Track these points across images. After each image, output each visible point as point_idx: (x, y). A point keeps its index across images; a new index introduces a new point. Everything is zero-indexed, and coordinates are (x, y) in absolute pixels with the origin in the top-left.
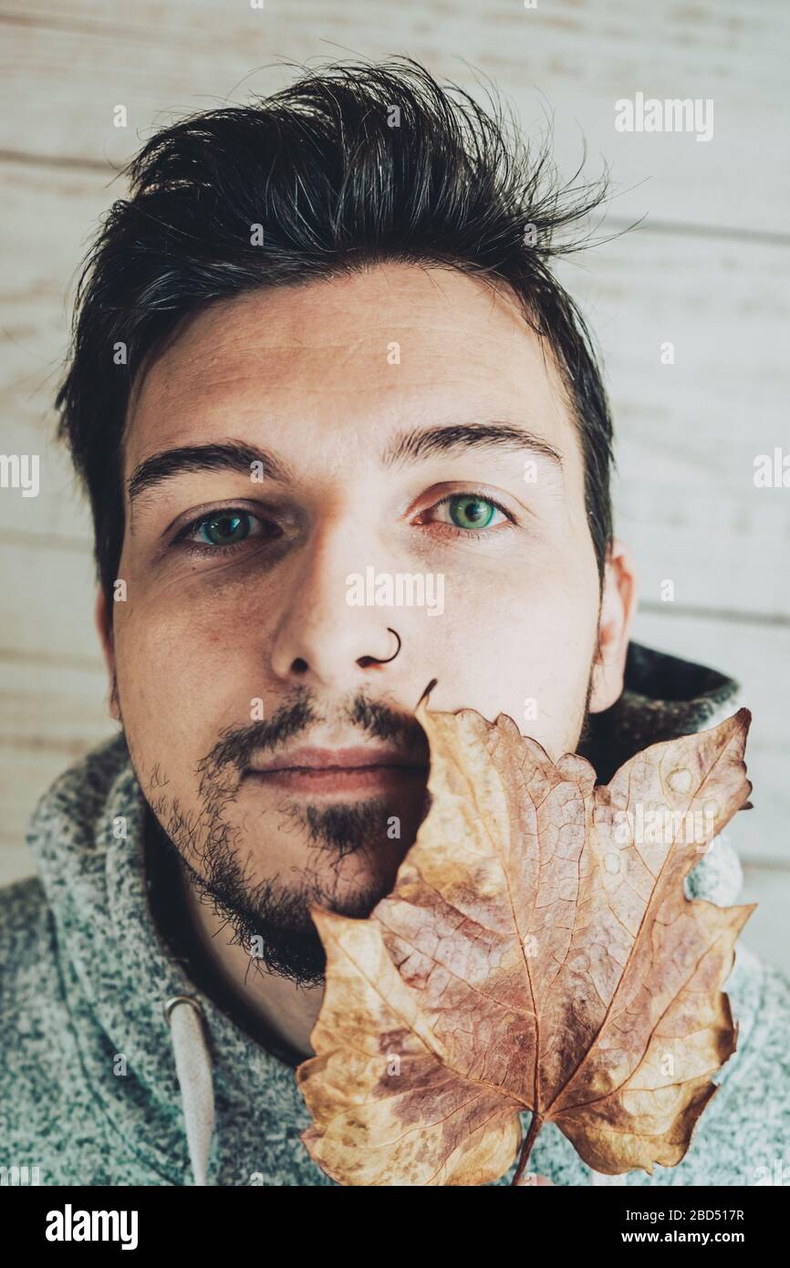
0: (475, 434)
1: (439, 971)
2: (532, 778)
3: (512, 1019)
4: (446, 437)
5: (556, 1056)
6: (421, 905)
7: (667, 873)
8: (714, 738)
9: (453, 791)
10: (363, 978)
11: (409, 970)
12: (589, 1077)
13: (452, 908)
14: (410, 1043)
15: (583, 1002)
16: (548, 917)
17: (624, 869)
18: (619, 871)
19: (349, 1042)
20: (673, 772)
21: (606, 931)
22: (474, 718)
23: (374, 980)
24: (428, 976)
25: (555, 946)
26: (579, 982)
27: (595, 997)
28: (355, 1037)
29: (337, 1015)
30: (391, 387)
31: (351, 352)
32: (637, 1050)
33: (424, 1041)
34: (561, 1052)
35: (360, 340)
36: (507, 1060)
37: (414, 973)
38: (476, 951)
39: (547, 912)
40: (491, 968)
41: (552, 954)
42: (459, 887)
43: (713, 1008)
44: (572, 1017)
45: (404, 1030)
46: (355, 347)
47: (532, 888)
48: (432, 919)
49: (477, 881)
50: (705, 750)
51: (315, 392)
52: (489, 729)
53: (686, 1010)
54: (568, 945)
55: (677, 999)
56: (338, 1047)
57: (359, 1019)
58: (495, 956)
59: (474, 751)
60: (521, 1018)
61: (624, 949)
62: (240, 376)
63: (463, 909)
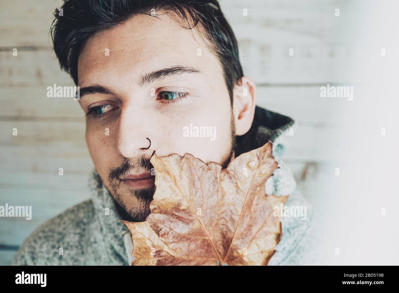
0: (167, 72)
1: (171, 231)
2: (199, 171)
3: (202, 240)
4: (158, 74)
5: (221, 247)
6: (163, 214)
7: (251, 192)
8: (262, 150)
9: (166, 182)
10: (145, 238)
11: (162, 233)
12: (232, 252)
13: (173, 214)
14: (163, 254)
15: (226, 232)
16: (208, 211)
17: (235, 192)
18: (234, 193)
19: (145, 255)
20: (249, 162)
21: (231, 211)
22: (176, 156)
23: (149, 238)
24: (168, 233)
25: (212, 219)
26: (224, 226)
27: (229, 230)
28: (146, 253)
29: (139, 248)
30: (138, 61)
31: (126, 51)
32: (248, 243)
33: (167, 253)
34: (223, 245)
35: (128, 46)
36: (203, 251)
37: (164, 233)
38: (184, 225)
39: (207, 209)
40: (189, 229)
41: (212, 220)
42: (173, 208)
43: (276, 227)
44: (224, 236)
45: (160, 250)
46: (127, 49)
47: (200, 204)
48: (168, 217)
49: (179, 206)
50: (260, 154)
51: (116, 66)
52: (181, 159)
53: (265, 229)
54: (217, 217)
55: (263, 226)
56: (142, 256)
57: (146, 249)
58: (190, 225)
59: (176, 167)
60: (204, 240)
61: (238, 216)
62: (96, 63)
63: (177, 214)
